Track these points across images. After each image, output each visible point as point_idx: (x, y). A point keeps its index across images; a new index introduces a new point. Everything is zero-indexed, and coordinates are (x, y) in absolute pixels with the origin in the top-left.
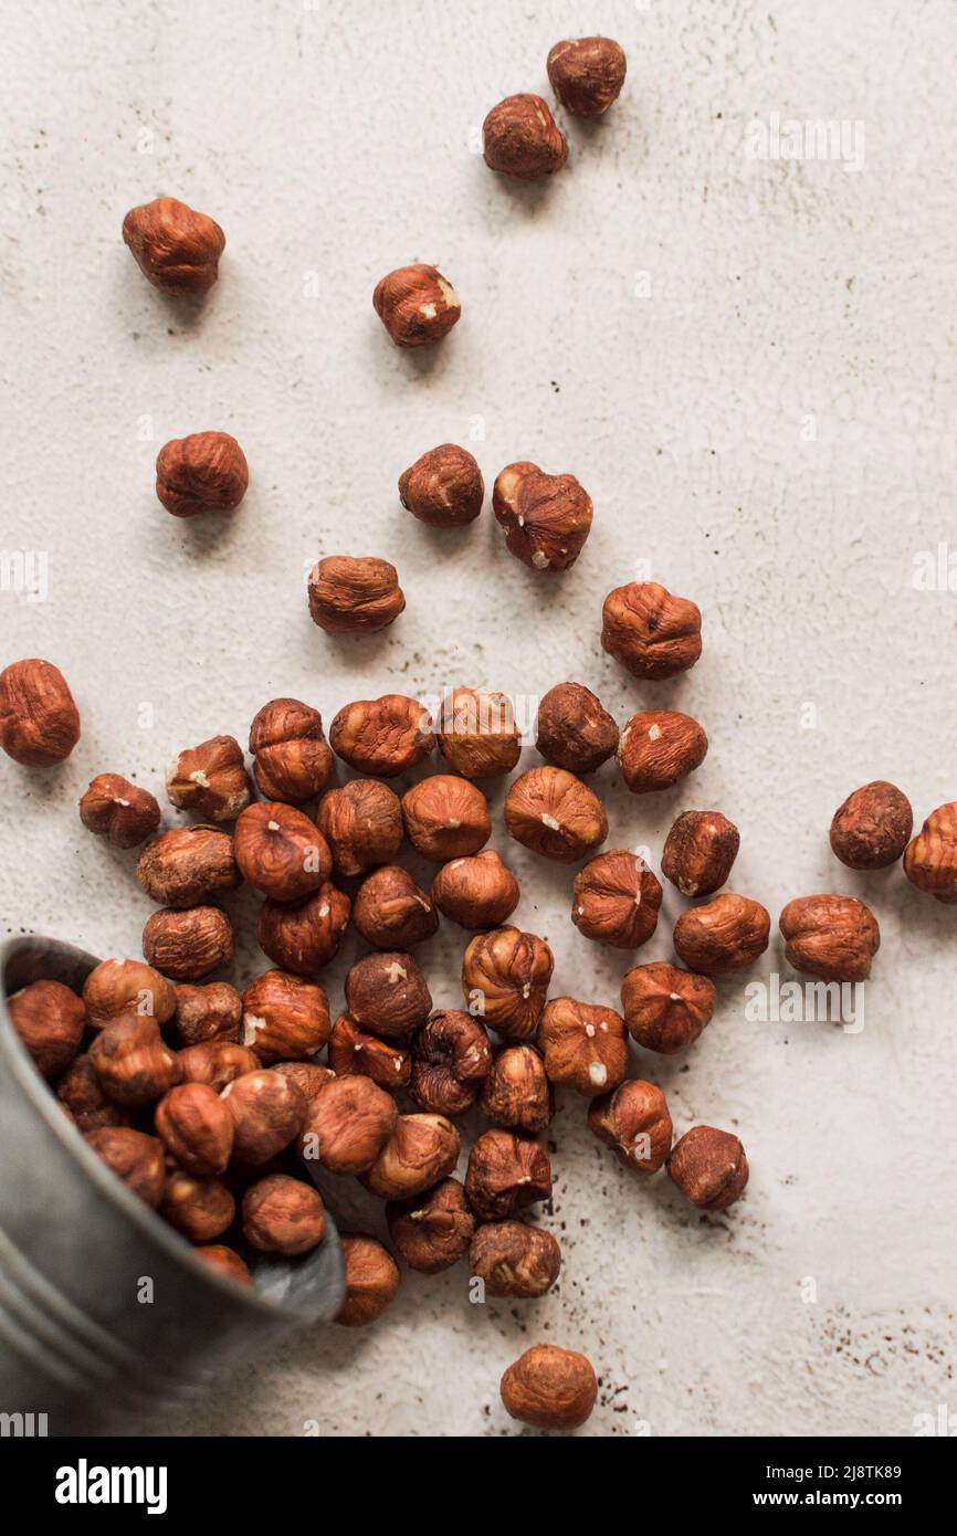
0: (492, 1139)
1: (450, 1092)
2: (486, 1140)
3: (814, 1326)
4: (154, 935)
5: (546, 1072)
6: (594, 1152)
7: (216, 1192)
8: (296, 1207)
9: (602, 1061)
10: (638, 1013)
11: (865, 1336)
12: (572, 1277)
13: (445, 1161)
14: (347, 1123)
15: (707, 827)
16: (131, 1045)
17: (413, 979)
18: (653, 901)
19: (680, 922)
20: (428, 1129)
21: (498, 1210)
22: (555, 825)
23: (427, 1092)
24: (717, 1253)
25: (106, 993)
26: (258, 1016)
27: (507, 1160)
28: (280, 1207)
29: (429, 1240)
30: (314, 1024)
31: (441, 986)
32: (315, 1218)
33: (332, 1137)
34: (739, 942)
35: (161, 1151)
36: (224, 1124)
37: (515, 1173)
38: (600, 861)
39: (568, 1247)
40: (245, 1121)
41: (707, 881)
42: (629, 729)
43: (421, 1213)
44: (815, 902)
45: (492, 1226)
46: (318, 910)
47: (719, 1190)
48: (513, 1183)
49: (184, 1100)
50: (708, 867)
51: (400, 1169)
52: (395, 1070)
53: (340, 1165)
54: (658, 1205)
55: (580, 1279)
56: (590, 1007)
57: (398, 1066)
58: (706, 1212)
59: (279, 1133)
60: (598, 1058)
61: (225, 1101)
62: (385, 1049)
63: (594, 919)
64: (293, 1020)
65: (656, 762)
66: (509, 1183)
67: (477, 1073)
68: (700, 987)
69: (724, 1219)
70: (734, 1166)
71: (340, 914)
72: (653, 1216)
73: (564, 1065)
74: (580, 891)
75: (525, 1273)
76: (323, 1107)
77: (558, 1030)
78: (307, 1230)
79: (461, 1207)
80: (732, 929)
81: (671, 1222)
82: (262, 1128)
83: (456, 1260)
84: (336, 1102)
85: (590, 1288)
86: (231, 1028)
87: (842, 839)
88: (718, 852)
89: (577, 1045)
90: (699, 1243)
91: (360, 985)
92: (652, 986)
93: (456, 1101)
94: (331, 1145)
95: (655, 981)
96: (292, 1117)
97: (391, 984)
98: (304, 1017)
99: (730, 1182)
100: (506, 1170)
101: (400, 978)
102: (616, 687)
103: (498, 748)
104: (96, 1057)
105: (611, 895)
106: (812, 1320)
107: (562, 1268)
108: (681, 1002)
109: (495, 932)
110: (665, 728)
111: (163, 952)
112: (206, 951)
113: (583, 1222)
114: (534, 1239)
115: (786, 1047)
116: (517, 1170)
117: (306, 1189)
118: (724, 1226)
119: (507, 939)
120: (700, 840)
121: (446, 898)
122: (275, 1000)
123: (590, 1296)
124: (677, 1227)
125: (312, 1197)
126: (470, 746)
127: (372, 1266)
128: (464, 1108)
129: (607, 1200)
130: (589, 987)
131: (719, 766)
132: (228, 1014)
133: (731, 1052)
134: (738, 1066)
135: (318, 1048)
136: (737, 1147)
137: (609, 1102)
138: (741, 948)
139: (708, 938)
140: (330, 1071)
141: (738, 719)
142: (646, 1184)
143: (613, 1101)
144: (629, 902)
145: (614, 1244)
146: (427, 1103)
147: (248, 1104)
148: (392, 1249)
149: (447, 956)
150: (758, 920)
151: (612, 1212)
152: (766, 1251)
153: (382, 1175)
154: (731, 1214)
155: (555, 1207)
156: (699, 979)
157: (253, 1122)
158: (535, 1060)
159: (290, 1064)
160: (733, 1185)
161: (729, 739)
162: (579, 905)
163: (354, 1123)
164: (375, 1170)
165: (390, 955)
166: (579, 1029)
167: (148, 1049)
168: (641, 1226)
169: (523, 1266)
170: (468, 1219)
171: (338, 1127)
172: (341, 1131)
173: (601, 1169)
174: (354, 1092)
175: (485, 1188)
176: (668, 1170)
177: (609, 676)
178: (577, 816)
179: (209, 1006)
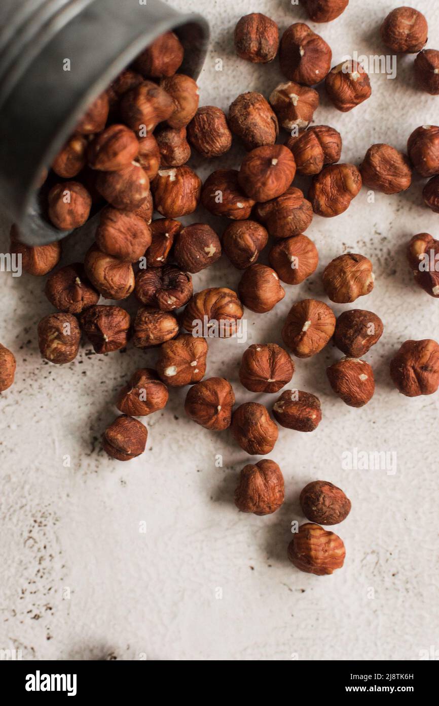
0: (125, 317)
1: (148, 290)
2: (124, 314)
3: (46, 506)
4: (212, 112)
5: (166, 341)
6: (123, 374)
7: (78, 166)
8: (77, 212)
9: (178, 373)
10: (207, 389)
11: (45, 534)
12: (54, 371)
13: (110, 293)
14: (126, 235)
15: (315, 413)
16: (156, 105)
17: (208, 260)
18: (269, 388)
19: (259, 405)
20: (127, 280)
21: (87, 325)
22: (305, 329)
23: (146, 277)
24: (78, 449)
25: (181, 87)
26: (176, 176)
27: (115, 327)
28: (75, 203)
29: (64, 289)
30: (176, 208)
31: (203, 277)
32: (71, 224)
33: (117, 227)
34: (253, 439)
35: (99, 130)
36: (119, 165)
37: (109, 332)
38: (287, 356)
39: (70, 366)
40: (121, 176)
41: (285, 417)
42: (362, 363)
43: (79, 282)
44: (280, 478)
45: (77, 323)
46: (240, 201)
47: (115, 446)
48: (103, 332)
49: (129, 140)
50: (293, 416)
51: (103, 267)
52: (157, 258)
53: (102, 233)
54: (99, 413)
55: (53, 375)
56: (205, 361)
57: (159, 259)
58: (101, 440)
59: (116, 197)
60: (180, 370)
61: (131, 164)
62: (167, 251)
63: (256, 357)
64: (177, 195)
65: (347, 380)
66: (103, 330)
67: (161, 303)
68: (225, 421)
69: (97, 450)
70: (129, 452)
71: (239, 214)
72: (93, 411)
73: (172, 352)
74: (269, 348)
75: (54, 345)
76: (132, 220)
77: (191, 345)
78: (64, 220)
79: (85, 304)
80: (260, 435)
81: (92, 421)
82: (118, 187)
83: (55, 306)
84: (136, 227)
85: (49, 381)
86: (167, 161)
87: (318, 488)
88: (302, 421)
89: (184, 357)
90: (82, 437)
91: (201, 231)
92: (222, 395)
93: (144, 294)
94: (113, 227)
95: (226, 396)
96: (127, 203)
97: (204, 249)
98: (179, 202)
99: (120, 451)
100: (110, 327)
101: (208, 253)
102: (381, 352)
103: (344, 290)
104: (146, 86)
105: (270, 365)
106: (49, 505)
107: (58, 365)
108: (216, 412)
109: (240, 303)
110: (366, 382)
111: (203, 119)
112: (208, 143)
113: (84, 373)
114: (73, 348)
115: (196, 472)
116: (110, 333)
117: (86, 216)
118: (93, 450)
119: (237, 310)
120: (307, 410)
121: (256, 273)
122: (186, 185)
123: (44, 382)
124: (89, 425)
125: (82, 221)
126: (342, 275)
127: (45, 260)
128: (141, 299)
129: (98, 385)
130: (214, 359)
131: (345, 415)
132: (173, 159)
133: (189, 442)
134: (181, 446)
135: (163, 213)
136: (139, 453)
137: (155, 379)
138: (250, 441)
139: (254, 422)
140: (150, 221)
141: (373, 421)
142: (110, 405)
143: (156, 381)
144: (268, 376)
145: (75, 391)
146: (140, 278)
147: (131, 176)
148: (56, 269)
149: (220, 278)
150: (266, 448)
151: (92, 388)
152: (83, 475)
153: (98, 259)
154: (100, 454)
155: (91, 356)
156: (229, 420)
157: (121, 181)
158: (172, 335)
159: (152, 198)
160: (119, 453)
161: (361, 418)
162: (261, 348)
163: (126, 239)
164: (100, 254)
165: (220, 245)
166: (193, 357)
167: (154, 115)
168: (87, 405)
169: (58, 344)
170: (79, 310)
171: (122, 229)
172: (121, 232)
173: (115, 379)
174: (143, 236)
175: (98, 316)
176: (121, 416)
177: (387, 347)
178: (312, 340)
179: (176, 147)
